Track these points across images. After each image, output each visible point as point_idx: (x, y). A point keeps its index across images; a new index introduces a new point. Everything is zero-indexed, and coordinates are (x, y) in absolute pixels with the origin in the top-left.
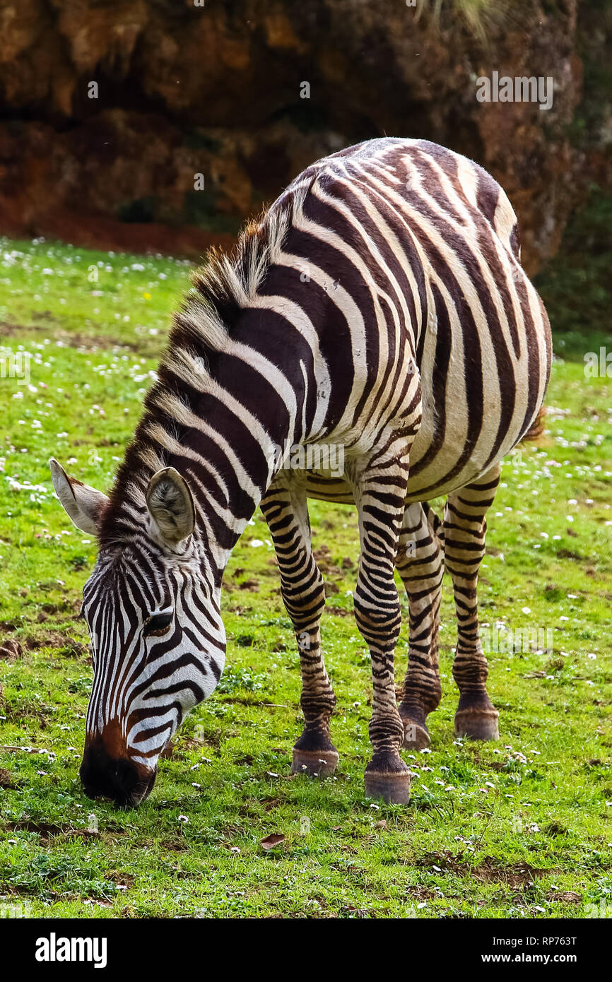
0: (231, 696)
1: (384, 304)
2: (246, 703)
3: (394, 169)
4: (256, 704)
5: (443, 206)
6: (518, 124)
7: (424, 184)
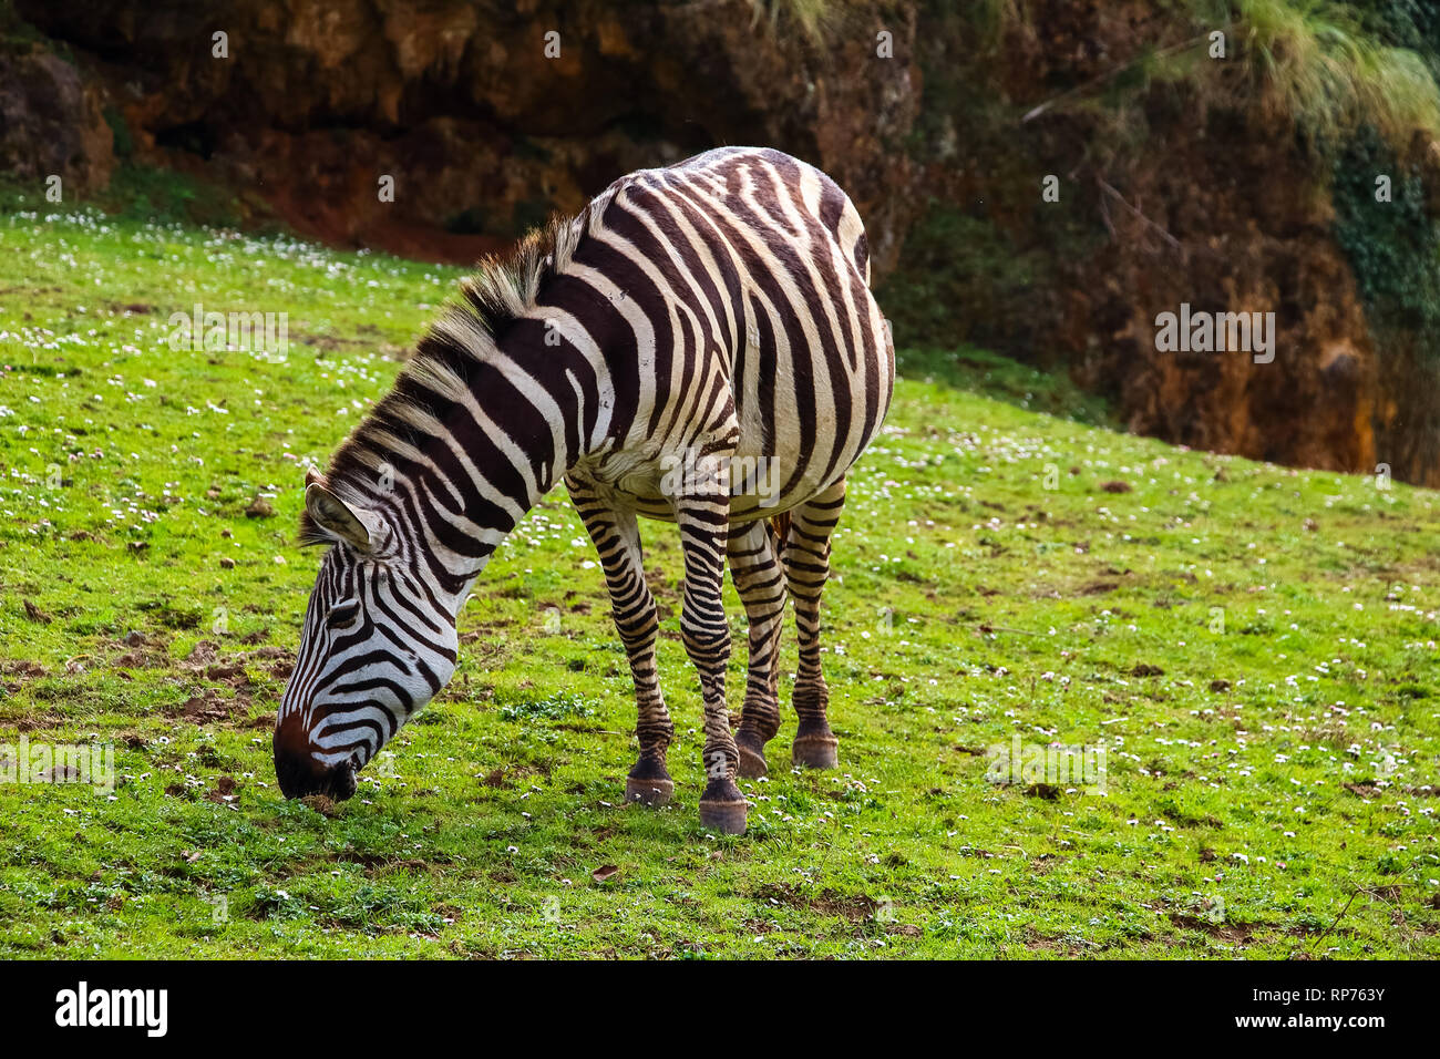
0: (562, 722)
1: (682, 315)
2: (577, 729)
3: (724, 179)
4: (588, 731)
5: (774, 216)
6: (856, 135)
7: (757, 195)
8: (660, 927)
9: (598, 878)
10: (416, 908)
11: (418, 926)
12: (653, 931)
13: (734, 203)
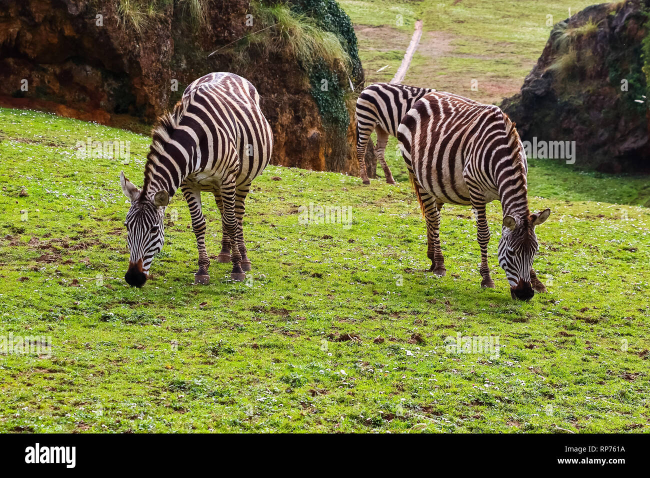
1: (220, 131)
3: (225, 86)
5: (240, 98)
7: (234, 91)
8: (228, 320)
9: (201, 306)
10: (151, 317)
11: (154, 323)
12: (226, 321)
13: (229, 94)
